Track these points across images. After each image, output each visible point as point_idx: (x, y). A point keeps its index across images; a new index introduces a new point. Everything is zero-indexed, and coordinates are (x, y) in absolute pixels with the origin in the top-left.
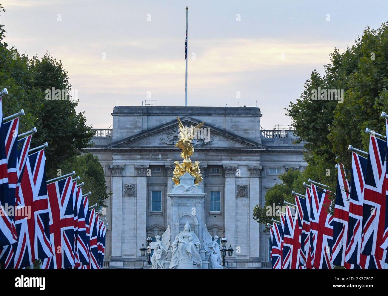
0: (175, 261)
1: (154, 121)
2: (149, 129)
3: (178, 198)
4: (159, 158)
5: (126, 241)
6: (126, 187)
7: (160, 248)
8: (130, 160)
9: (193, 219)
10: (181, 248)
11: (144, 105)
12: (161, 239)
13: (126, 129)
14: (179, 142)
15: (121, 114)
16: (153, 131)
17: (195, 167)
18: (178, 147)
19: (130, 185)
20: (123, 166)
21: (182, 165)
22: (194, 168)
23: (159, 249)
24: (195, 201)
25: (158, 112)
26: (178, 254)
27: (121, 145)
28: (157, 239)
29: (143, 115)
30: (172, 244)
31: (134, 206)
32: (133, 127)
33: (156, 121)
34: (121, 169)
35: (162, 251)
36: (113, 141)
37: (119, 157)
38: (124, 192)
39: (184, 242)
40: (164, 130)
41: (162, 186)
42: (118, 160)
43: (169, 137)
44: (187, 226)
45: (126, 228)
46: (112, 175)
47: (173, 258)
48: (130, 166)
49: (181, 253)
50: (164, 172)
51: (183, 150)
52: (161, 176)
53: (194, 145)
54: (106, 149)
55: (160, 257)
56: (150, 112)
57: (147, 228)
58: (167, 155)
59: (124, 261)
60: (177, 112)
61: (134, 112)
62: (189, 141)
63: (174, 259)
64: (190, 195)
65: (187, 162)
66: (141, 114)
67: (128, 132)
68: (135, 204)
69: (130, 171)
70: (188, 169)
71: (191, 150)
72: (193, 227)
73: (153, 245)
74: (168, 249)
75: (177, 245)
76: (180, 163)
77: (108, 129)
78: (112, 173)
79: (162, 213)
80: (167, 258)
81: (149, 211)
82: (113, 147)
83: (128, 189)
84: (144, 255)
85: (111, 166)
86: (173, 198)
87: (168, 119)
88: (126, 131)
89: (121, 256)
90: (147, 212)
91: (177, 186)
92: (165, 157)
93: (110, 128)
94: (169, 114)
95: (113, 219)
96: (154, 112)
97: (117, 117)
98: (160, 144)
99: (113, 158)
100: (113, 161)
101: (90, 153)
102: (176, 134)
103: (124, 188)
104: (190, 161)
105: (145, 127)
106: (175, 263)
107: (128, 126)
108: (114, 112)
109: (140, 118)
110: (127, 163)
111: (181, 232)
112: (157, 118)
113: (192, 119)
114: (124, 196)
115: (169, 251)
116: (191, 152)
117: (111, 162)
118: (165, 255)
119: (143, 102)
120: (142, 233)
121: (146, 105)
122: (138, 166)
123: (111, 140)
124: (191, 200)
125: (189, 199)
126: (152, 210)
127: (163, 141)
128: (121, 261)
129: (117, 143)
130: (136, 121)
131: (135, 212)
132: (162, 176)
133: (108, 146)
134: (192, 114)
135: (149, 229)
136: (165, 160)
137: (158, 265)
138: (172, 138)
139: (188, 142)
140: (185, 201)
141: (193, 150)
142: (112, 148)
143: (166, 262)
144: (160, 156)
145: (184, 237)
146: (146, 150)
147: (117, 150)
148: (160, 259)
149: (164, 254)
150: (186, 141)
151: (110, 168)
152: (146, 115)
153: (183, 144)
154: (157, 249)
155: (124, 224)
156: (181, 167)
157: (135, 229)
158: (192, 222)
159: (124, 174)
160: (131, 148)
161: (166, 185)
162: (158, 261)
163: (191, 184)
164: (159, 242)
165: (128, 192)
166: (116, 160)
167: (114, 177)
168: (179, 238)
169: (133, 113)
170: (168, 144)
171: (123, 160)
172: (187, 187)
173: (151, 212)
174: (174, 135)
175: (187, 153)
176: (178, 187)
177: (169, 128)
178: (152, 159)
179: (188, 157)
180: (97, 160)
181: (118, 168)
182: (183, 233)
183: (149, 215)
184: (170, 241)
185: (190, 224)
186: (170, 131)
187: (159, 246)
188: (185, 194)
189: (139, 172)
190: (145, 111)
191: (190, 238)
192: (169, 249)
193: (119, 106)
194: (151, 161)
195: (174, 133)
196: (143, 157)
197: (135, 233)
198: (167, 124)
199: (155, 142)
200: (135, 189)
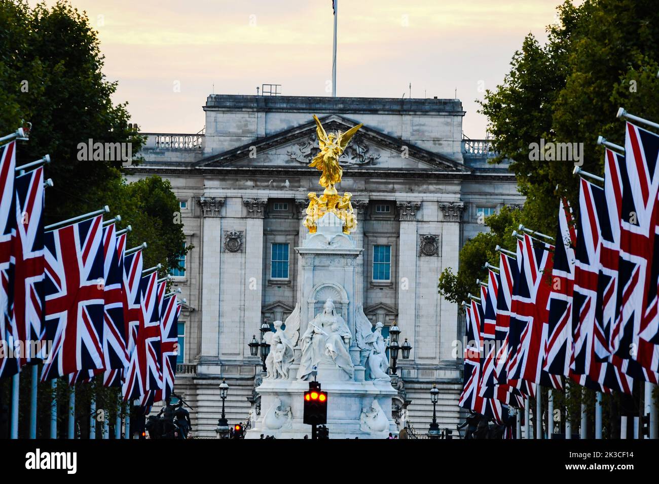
0: (307, 366)
1: (278, 122)
2: (268, 136)
3: (313, 256)
4: (285, 187)
5: (225, 330)
6: (228, 236)
7: (281, 343)
8: (234, 189)
9: (339, 292)
10: (317, 343)
11: (260, 94)
12: (283, 327)
13: (228, 134)
14: (316, 159)
15: (220, 109)
16: (275, 140)
17: (345, 202)
18: (314, 168)
19: (233, 233)
20: (223, 200)
21: (322, 199)
22: (341, 204)
23: (279, 345)
24: (343, 261)
25: (285, 105)
26: (312, 353)
27: (219, 164)
28: (277, 326)
29: (258, 112)
30: (302, 335)
31: (241, 269)
32: (241, 131)
33: (282, 121)
34: (219, 205)
35: (285, 349)
36: (206, 155)
37: (216, 183)
38: (223, 245)
39: (323, 332)
40: (294, 137)
41: (290, 235)
42: (214, 189)
43: (304, 151)
44: (329, 305)
45: (226, 307)
46: (203, 215)
47: (303, 360)
48: (233, 199)
49: (317, 351)
50: (295, 211)
51: (324, 172)
52: (288, 218)
53: (347, 164)
54: (193, 168)
55: (281, 359)
56: (271, 105)
57: (263, 307)
58: (299, 181)
59: (222, 365)
60: (318, 106)
61: (242, 104)
62: (334, 157)
63: (306, 361)
64: (333, 250)
65: (331, 193)
66: (255, 110)
67: (231, 141)
68: (243, 266)
69: (234, 208)
70: (333, 205)
71: (338, 173)
72: (338, 307)
73: (269, 338)
74: (295, 344)
75: (311, 339)
76: (318, 196)
77: (197, 135)
78: (203, 212)
79: (290, 281)
80: (293, 360)
81: (267, 279)
82: (206, 166)
83: (231, 239)
84: (256, 355)
85: (202, 199)
86: (306, 256)
87: (301, 118)
88: (228, 138)
89: (217, 355)
90: (264, 279)
91: (312, 236)
92: (296, 184)
93: (201, 133)
94: (303, 109)
95: (205, 291)
96: (278, 106)
97: (213, 114)
98: (287, 162)
99: (204, 186)
100: (205, 191)
101: (158, 176)
102: (315, 145)
103: (223, 237)
104: (336, 192)
105: (262, 133)
106: (307, 369)
107: (233, 130)
108: (208, 105)
109: (253, 116)
110: (229, 195)
111: (318, 315)
112: (283, 116)
113: (344, 119)
114: (224, 252)
115: (297, 347)
116: (337, 176)
117: (201, 191)
118: (290, 354)
119: (258, 88)
120: (255, 316)
121: (265, 94)
122: (249, 200)
123: (203, 153)
124: (337, 259)
125: (332, 258)
126: (272, 277)
127: (293, 156)
128: (217, 364)
129: (213, 160)
130: (246, 121)
131: (243, 281)
132: (290, 217)
133: (198, 163)
134: (344, 111)
135: (268, 310)
136: (295, 189)
137: (277, 371)
138: (308, 151)
139: (333, 159)
140: (325, 261)
141: (341, 173)
142: (204, 168)
143: (293, 366)
144: (287, 183)
145: (323, 325)
146: (262, 172)
147: (212, 172)
148: (281, 362)
149: (287, 353)
150: (329, 157)
151: (199, 203)
152: (263, 111)
153: (323, 162)
154: (276, 345)
155: (223, 301)
156: (320, 202)
157: (243, 309)
158: (337, 299)
159: (224, 214)
160: (236, 169)
161: (297, 233)
162: (277, 366)
163: (335, 232)
164: (279, 332)
165: (231, 244)
166: (211, 188)
167: (207, 219)
168: (315, 324)
169: (242, 108)
170: (301, 163)
171: (223, 189)
172: (329, 238)
173: (269, 281)
174: (312, 147)
175: (330, 177)
176: (314, 236)
177: (302, 135)
178: (273, 188)
179: (332, 185)
180: (168, 188)
181: (213, 203)
182: (322, 318)
183: (267, 284)
184: (298, 330)
185: (335, 302)
186: (305, 139)
187: (280, 339)
188: (325, 250)
189: (251, 211)
190: (262, 104)
191: (334, 326)
192: (297, 345)
193: (217, 95)
194: (271, 192)
195: (311, 142)
196: (258, 183)
197: (242, 315)
198: (301, 127)
199: (279, 158)
200: (244, 240)
